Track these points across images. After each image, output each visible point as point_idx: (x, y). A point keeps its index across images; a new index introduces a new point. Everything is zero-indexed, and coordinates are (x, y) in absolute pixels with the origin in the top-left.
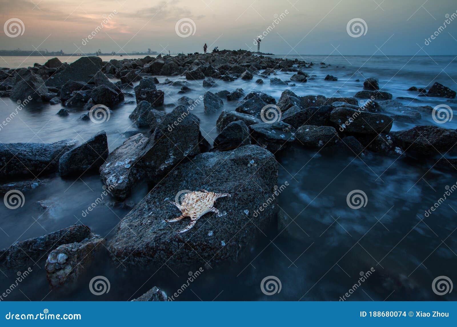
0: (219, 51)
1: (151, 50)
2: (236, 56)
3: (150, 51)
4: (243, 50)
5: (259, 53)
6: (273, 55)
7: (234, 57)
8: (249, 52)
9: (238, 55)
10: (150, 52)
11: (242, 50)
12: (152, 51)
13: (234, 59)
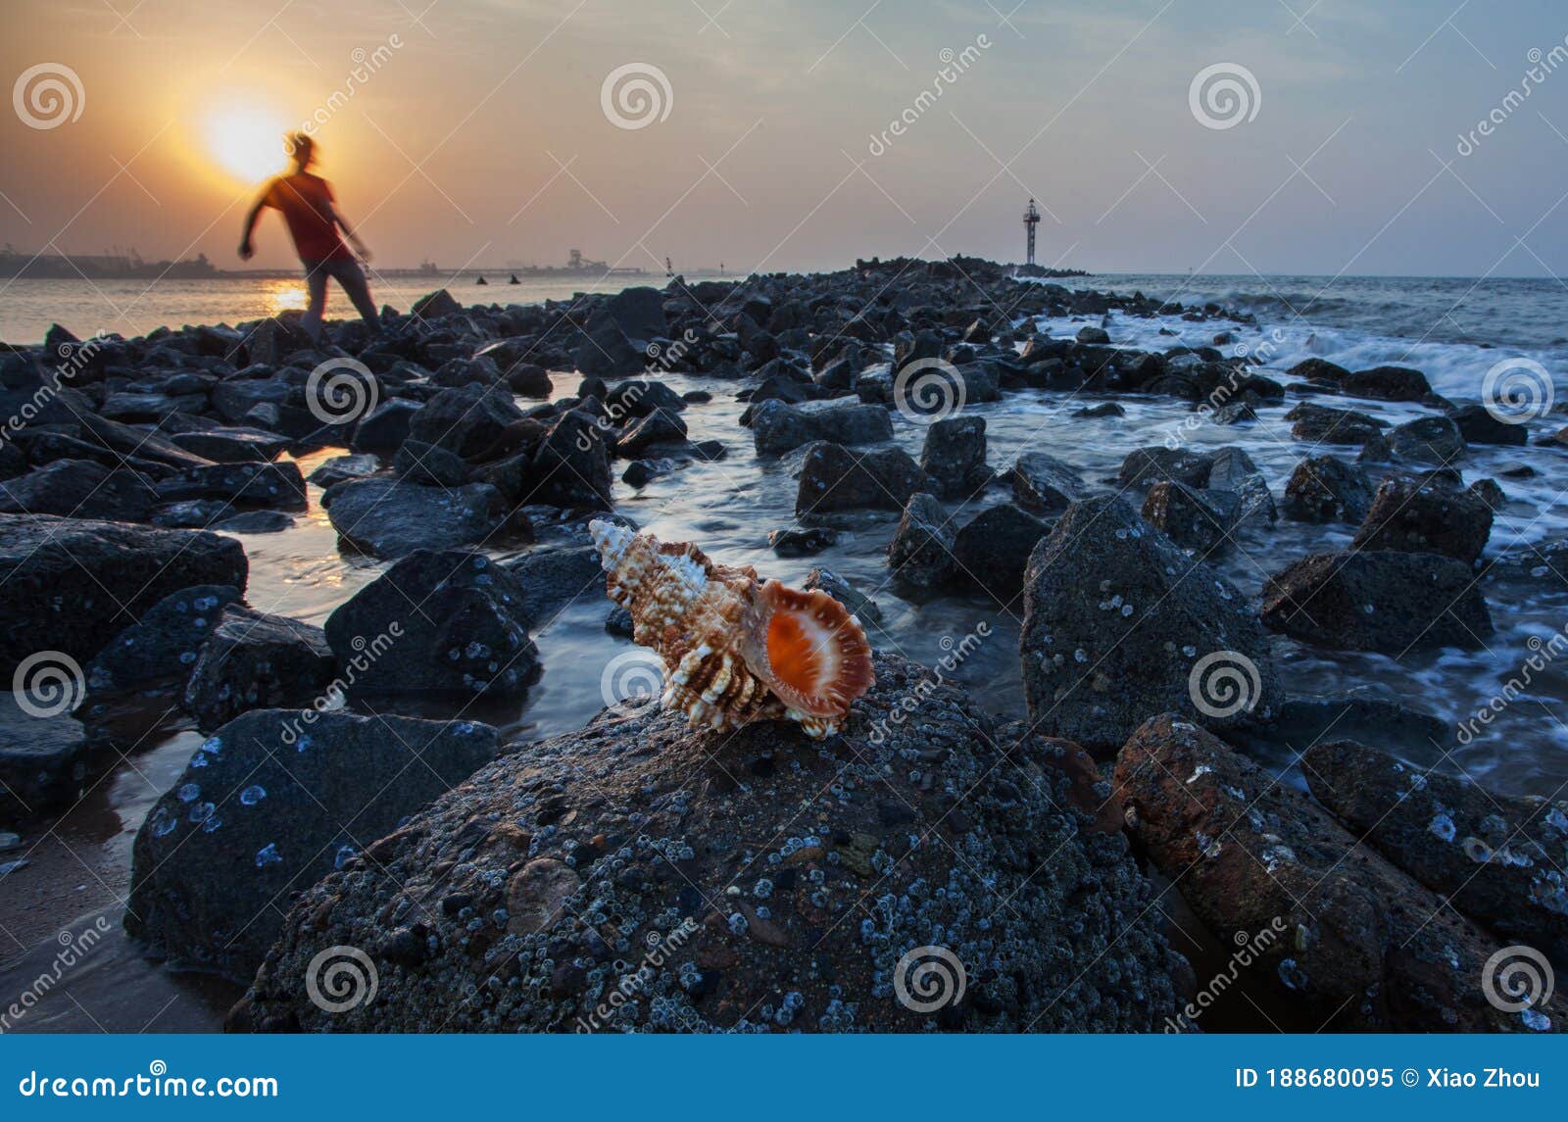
0: (881, 261)
1: (584, 256)
2: (946, 285)
3: (578, 260)
4: (968, 258)
5: (1031, 269)
6: (1089, 275)
7: (940, 286)
8: (993, 264)
9: (953, 281)
10: (577, 263)
11: (963, 256)
12: (588, 261)
13: (943, 294)
